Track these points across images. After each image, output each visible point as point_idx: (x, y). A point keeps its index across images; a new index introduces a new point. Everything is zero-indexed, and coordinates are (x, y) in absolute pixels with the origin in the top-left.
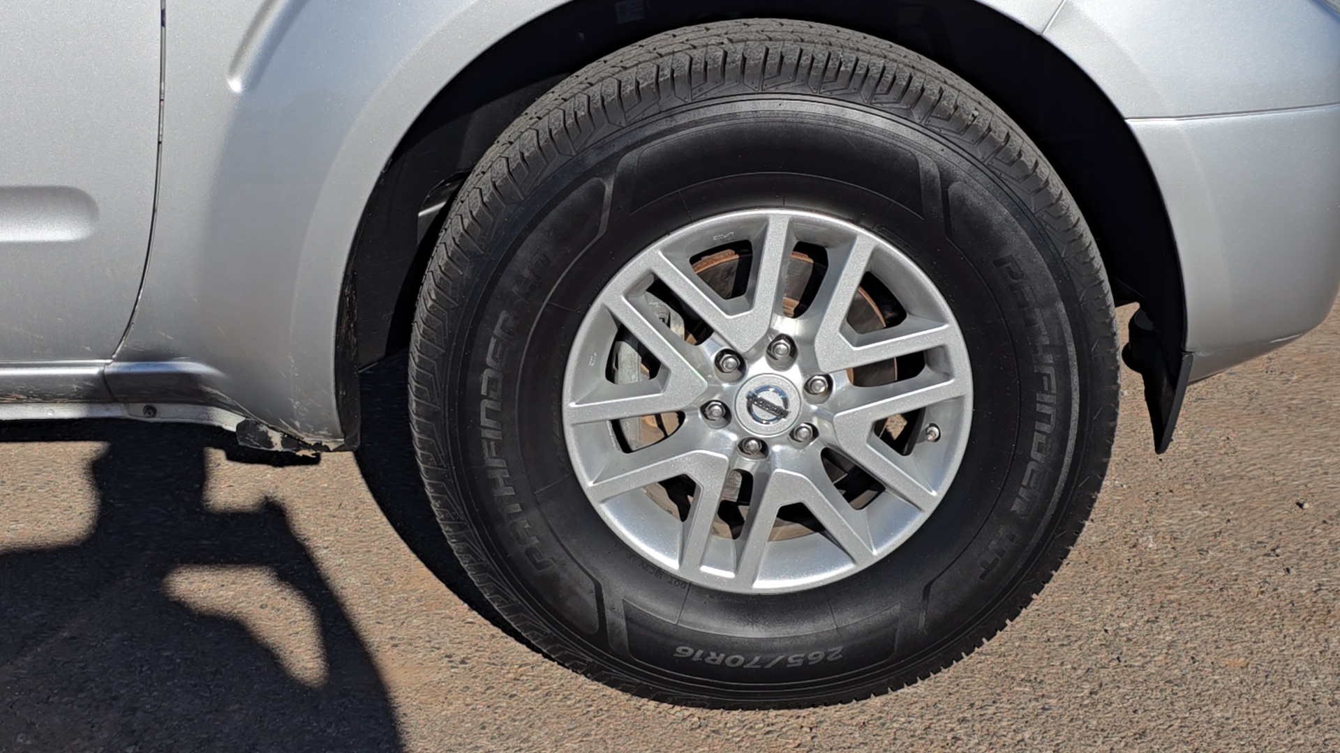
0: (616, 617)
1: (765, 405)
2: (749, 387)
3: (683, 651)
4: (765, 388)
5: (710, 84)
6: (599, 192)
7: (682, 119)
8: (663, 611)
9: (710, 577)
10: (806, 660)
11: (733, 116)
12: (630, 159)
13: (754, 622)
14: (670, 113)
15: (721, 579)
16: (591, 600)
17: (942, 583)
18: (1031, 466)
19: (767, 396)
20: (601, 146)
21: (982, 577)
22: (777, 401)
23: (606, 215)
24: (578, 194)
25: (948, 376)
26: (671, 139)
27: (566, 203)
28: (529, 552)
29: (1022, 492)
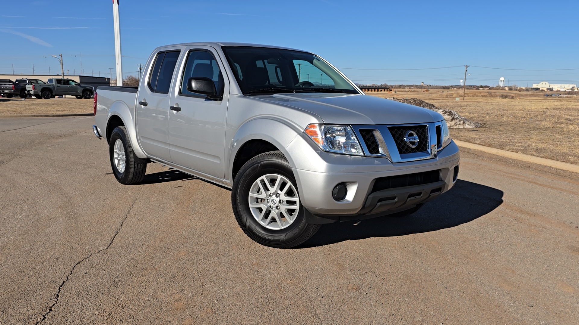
0: (248, 224)
1: (274, 202)
2: (272, 198)
3: (254, 231)
4: (274, 199)
5: (274, 156)
6: (258, 166)
7: (270, 160)
8: (254, 226)
9: (262, 223)
10: (268, 239)
11: (276, 161)
12: (262, 163)
13: (264, 231)
14: (268, 158)
15: (263, 224)
16: (245, 220)
17: (288, 234)
18: (303, 221)
19: (274, 200)
20: (260, 160)
21: (293, 235)
22: (275, 202)
23: (258, 169)
24: (255, 165)
25: (296, 206)
26: (268, 162)
27: (254, 166)
28: (239, 211)
29: (301, 225)
